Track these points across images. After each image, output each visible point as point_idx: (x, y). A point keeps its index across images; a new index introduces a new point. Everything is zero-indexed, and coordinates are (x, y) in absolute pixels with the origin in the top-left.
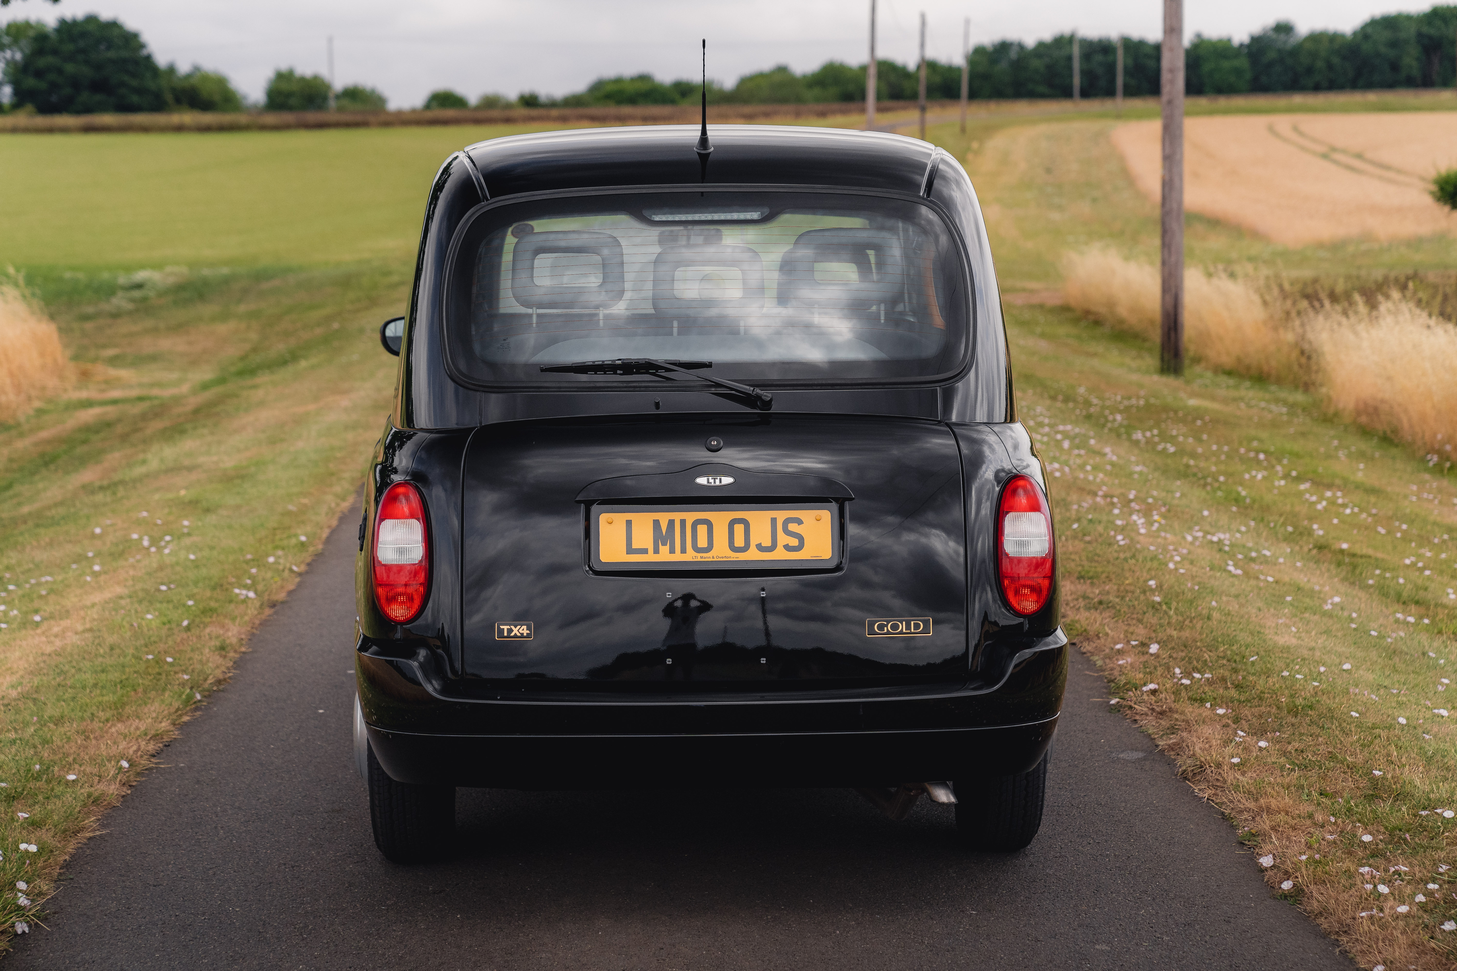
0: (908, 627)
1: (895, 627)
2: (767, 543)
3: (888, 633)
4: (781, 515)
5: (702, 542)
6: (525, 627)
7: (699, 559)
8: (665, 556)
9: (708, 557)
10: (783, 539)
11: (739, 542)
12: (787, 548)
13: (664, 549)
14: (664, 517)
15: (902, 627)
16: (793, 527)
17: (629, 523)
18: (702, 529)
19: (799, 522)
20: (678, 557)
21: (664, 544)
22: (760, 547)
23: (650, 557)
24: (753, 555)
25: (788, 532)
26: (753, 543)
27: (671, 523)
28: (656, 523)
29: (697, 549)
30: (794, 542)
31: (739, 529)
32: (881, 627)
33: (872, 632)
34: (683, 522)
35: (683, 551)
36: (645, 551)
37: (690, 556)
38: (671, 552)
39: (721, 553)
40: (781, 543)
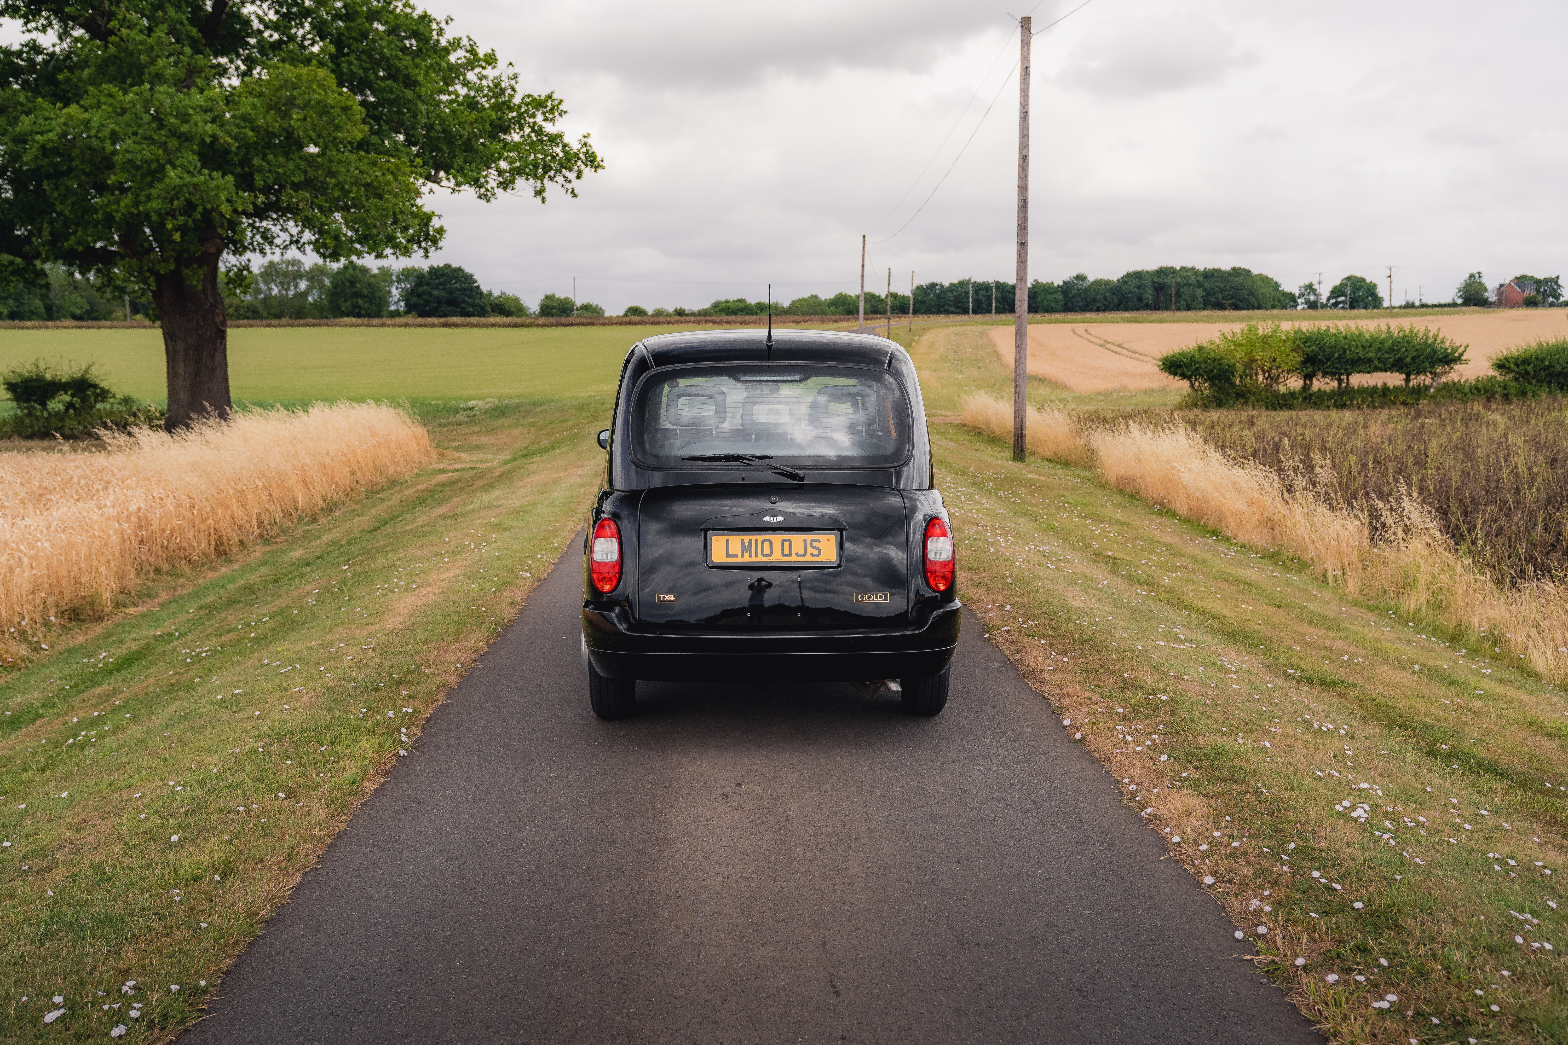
0: (876, 597)
1: (869, 597)
2: (802, 552)
3: (866, 600)
4: (809, 537)
5: (767, 552)
6: (672, 596)
7: (765, 561)
8: (747, 559)
9: (770, 559)
10: (810, 550)
11: (787, 552)
12: (812, 555)
13: (747, 555)
14: (746, 538)
15: (873, 597)
16: (815, 544)
17: (728, 541)
18: (767, 545)
19: (819, 541)
20: (754, 559)
21: (746, 553)
22: (797, 554)
23: (739, 559)
24: (794, 559)
25: (812, 546)
26: (794, 552)
27: (750, 541)
28: (742, 541)
29: (764, 555)
30: (816, 552)
31: (786, 545)
32: (862, 598)
33: (857, 600)
34: (757, 541)
35: (757, 556)
36: (736, 556)
37: (761, 559)
38: (751, 556)
39: (777, 558)
40: (809, 552)
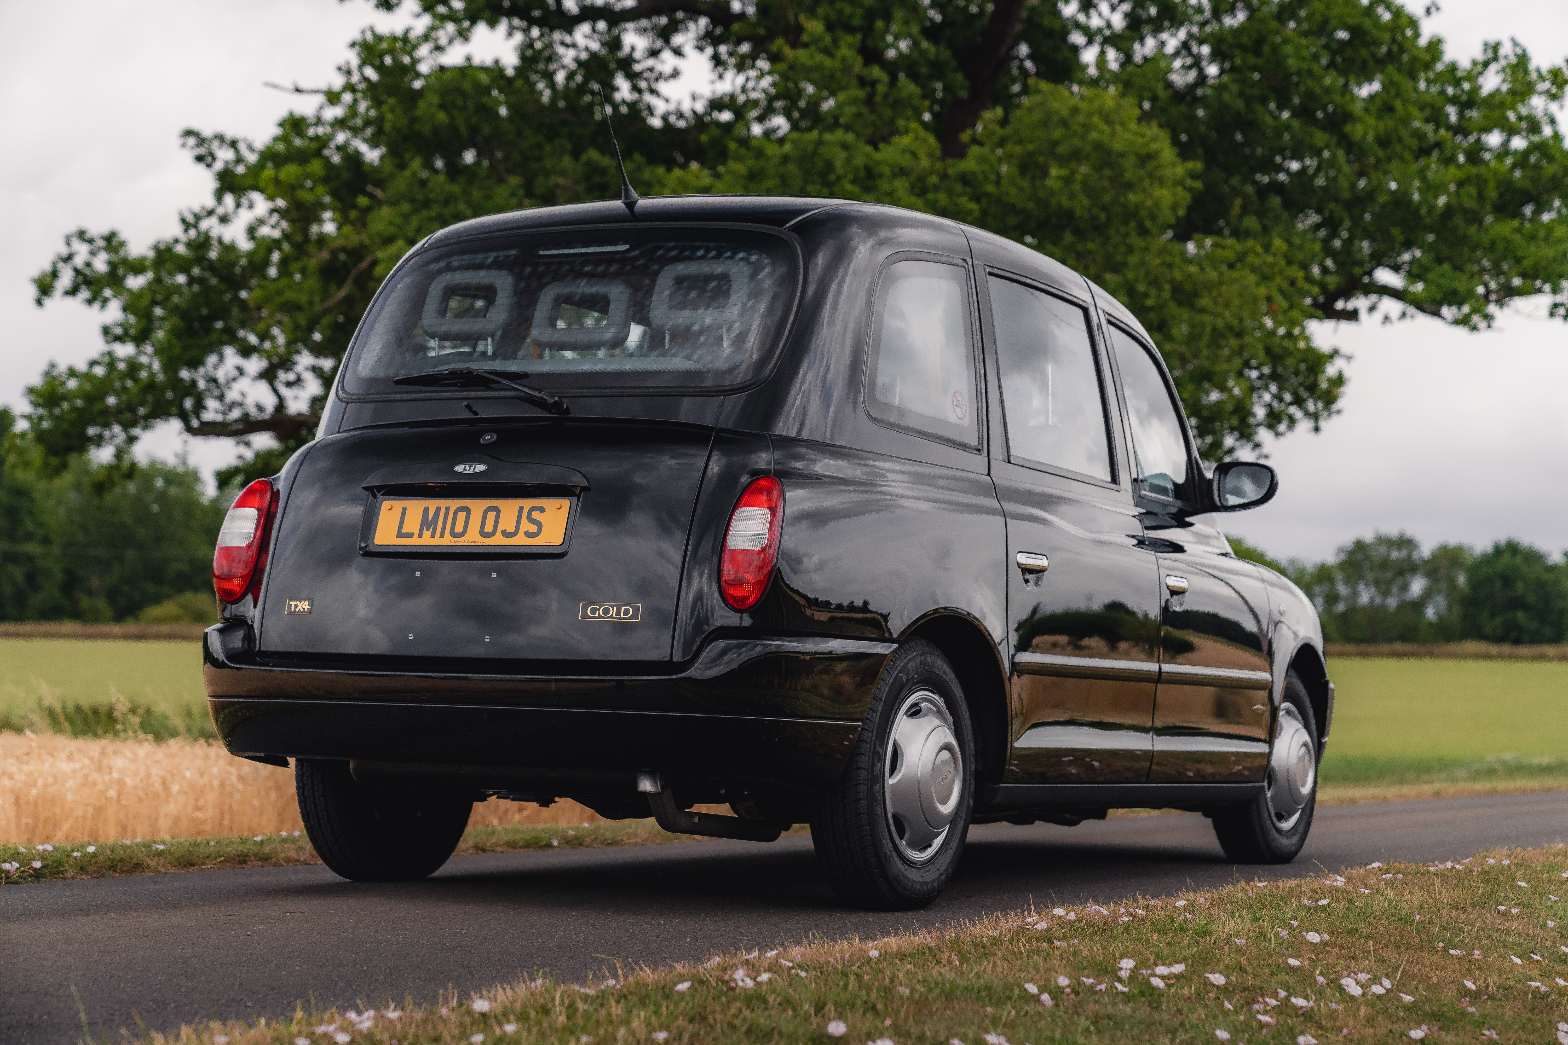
0: (618, 612)
1: (606, 611)
2: (511, 529)
3: (600, 616)
4: (528, 503)
5: (459, 529)
6: (307, 603)
7: (453, 544)
8: (427, 540)
9: (461, 541)
10: (526, 526)
11: (489, 528)
12: (528, 534)
13: (427, 534)
14: (432, 504)
15: (613, 611)
16: (536, 515)
17: (404, 510)
18: (462, 516)
19: (542, 510)
20: (437, 541)
21: (428, 529)
22: (505, 534)
23: (415, 541)
24: (498, 540)
25: (530, 520)
26: (500, 529)
27: (438, 509)
28: (426, 509)
29: (453, 534)
30: (533, 529)
31: (491, 515)
32: (593, 611)
33: (585, 615)
34: (448, 509)
35: (442, 536)
36: (411, 535)
37: (447, 541)
38: (433, 536)
39: (473, 538)
40: (523, 529)
